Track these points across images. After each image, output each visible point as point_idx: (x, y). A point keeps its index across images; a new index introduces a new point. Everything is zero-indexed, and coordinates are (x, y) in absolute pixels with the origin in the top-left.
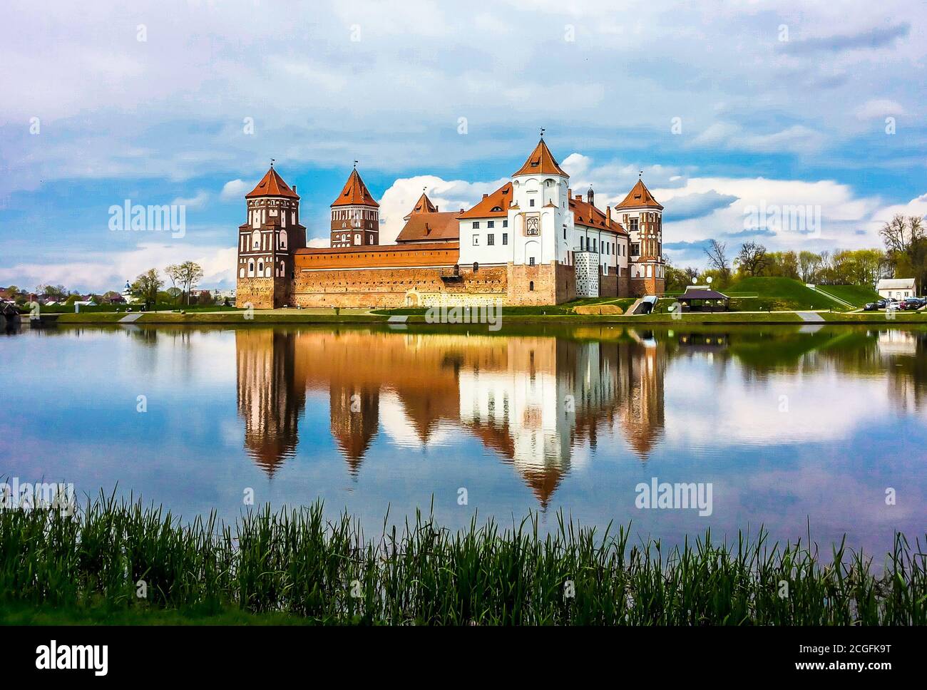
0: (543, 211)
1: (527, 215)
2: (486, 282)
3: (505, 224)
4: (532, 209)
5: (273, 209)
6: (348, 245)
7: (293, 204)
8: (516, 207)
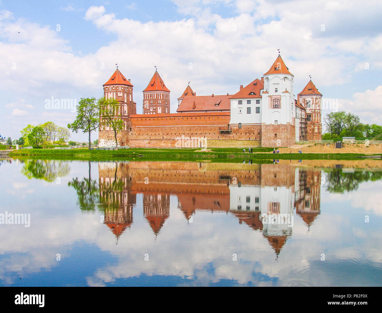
0: (282, 95)
1: (273, 97)
2: (246, 134)
3: (258, 102)
4: (277, 94)
5: (120, 92)
6: (154, 113)
7: (130, 90)
8: (267, 92)
